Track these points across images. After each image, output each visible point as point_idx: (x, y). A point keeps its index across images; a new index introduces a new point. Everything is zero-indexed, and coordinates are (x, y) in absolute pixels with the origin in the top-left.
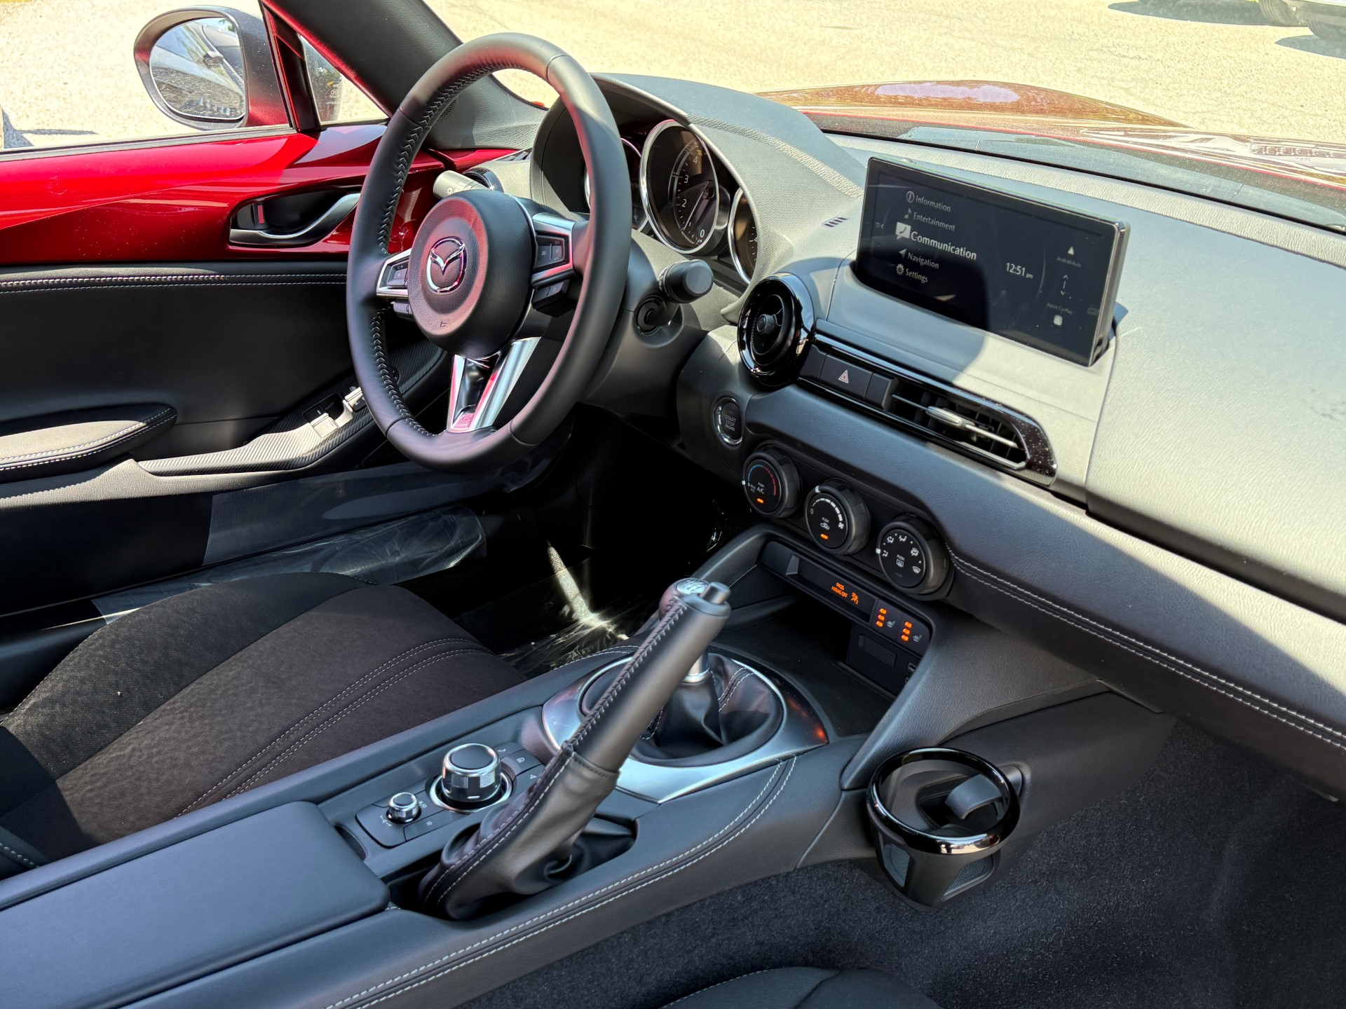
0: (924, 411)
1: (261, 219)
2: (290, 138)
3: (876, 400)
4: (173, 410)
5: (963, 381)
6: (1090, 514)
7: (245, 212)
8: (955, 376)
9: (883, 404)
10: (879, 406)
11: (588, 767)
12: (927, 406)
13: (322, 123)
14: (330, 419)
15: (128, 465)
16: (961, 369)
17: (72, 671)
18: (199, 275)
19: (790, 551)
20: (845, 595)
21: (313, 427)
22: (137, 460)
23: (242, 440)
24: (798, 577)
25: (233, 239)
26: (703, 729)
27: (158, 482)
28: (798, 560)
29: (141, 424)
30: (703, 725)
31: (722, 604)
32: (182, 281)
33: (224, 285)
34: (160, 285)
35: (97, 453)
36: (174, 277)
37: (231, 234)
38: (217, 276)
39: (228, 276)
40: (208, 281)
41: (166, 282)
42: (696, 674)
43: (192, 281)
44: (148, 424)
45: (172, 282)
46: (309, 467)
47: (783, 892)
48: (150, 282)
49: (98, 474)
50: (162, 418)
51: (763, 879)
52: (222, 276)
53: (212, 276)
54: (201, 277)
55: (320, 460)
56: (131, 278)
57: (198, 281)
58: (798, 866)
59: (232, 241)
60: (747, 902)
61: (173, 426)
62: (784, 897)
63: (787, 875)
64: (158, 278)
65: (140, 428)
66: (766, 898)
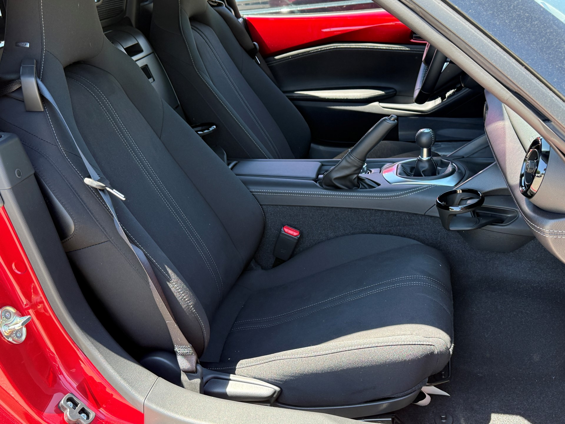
4: (396, 90)
15: (376, 104)
18: (401, 48)
22: (380, 102)
27: (383, 110)
29: (383, 92)
30: (422, 172)
32: (397, 50)
33: (410, 52)
34: (391, 51)
35: (368, 98)
36: (395, 48)
37: (413, 36)
38: (408, 49)
39: (411, 49)
40: (405, 50)
41: (393, 50)
42: (425, 158)
43: (400, 50)
44: (385, 93)
45: (394, 50)
46: (428, 113)
47: (424, 223)
48: (388, 49)
49: (368, 104)
50: (391, 92)
51: (414, 214)
52: (409, 49)
53: (406, 49)
54: (403, 49)
55: (432, 112)
56: (383, 48)
57: (402, 50)
58: (426, 214)
59: (414, 38)
60: (411, 220)
61: (395, 95)
62: (424, 224)
63: (424, 217)
64: (391, 48)
65: (383, 94)
66: (417, 222)
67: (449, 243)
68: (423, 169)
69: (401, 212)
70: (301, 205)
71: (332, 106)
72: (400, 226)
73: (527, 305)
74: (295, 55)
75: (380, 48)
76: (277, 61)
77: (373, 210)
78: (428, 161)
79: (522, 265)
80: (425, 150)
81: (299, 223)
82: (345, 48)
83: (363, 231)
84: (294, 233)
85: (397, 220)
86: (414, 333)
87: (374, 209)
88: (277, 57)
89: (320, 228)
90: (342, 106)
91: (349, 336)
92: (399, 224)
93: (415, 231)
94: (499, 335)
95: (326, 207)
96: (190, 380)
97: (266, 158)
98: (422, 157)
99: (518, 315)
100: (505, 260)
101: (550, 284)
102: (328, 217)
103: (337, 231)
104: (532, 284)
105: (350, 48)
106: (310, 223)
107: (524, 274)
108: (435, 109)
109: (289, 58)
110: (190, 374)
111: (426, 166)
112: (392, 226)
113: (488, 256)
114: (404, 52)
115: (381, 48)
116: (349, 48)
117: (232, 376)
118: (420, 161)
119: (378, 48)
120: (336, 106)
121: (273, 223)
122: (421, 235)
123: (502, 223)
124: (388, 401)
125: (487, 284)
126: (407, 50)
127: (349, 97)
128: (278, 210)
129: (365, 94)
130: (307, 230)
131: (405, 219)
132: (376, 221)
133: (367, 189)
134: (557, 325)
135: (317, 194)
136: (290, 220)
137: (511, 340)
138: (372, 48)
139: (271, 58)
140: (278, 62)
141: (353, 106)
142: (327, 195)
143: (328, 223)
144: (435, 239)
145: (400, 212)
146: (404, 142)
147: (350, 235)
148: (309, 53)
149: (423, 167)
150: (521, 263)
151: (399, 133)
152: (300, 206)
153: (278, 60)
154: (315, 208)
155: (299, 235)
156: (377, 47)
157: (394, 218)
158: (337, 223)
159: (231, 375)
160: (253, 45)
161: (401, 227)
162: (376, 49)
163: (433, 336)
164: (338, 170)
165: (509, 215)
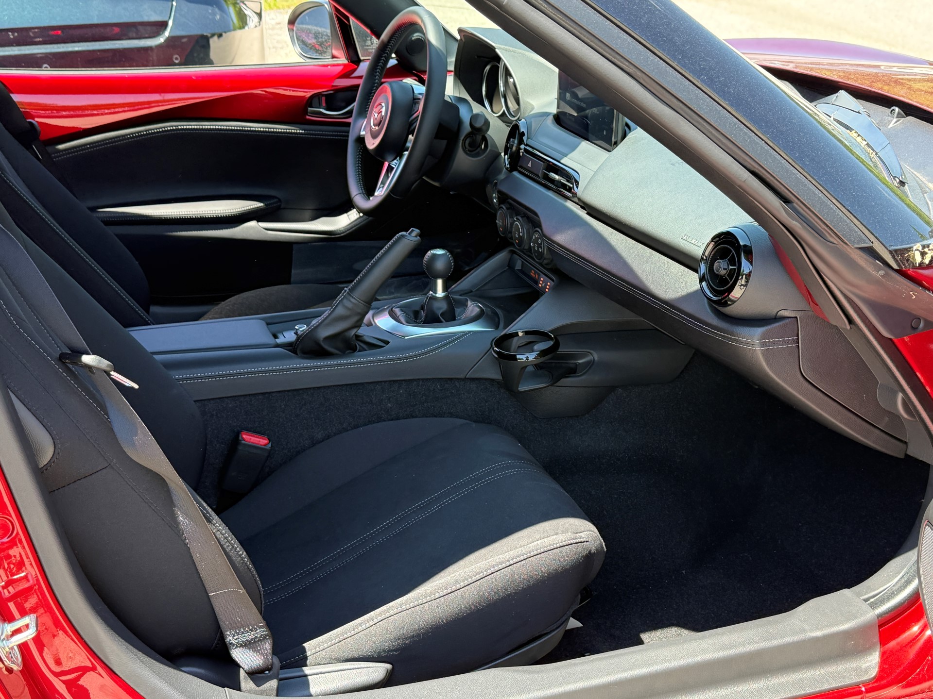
0: (548, 174)
1: (324, 104)
2: (344, 65)
3: (537, 173)
4: (280, 200)
5: (565, 161)
6: (588, 214)
7: (315, 101)
8: (562, 158)
9: (540, 175)
10: (538, 176)
11: (354, 298)
12: (549, 172)
13: (362, 58)
14: (357, 212)
15: (253, 224)
16: (566, 155)
17: (214, 314)
18: (289, 130)
19: (518, 257)
20: (534, 276)
21: (348, 216)
22: (258, 221)
23: (314, 218)
24: (521, 271)
25: (310, 113)
26: (439, 317)
27: (267, 233)
28: (521, 261)
29: (262, 204)
30: (440, 316)
31: (416, 236)
32: (284, 133)
33: (304, 136)
34: (273, 134)
35: (239, 215)
36: (280, 130)
37: (309, 110)
38: (301, 131)
39: (306, 132)
40: (296, 133)
41: (276, 132)
42: (440, 293)
43: (289, 133)
44: (266, 205)
45: (279, 132)
46: (342, 235)
47: (463, 391)
48: (268, 132)
49: (238, 226)
50: (274, 203)
51: (448, 379)
52: (303, 131)
53: (298, 131)
54: (293, 131)
55: (348, 232)
56: (259, 129)
57: (291, 133)
58: (467, 377)
59: (309, 114)
60: (443, 391)
61: (279, 208)
62: (464, 393)
63: (463, 382)
64: (272, 130)
65: (262, 206)
66: (453, 391)
67: (501, 417)
68: (441, 311)
69: (430, 379)
70: (265, 391)
71: (174, 232)
72: (428, 402)
73: (624, 483)
74: (98, 142)
75: (254, 129)
76: (61, 153)
77: (385, 382)
78: (446, 298)
79: (600, 431)
80: (440, 282)
81: (262, 423)
82: (192, 129)
83: (371, 420)
84: (262, 441)
85: (423, 392)
86: (560, 531)
87: (387, 381)
88: (61, 147)
89: (299, 427)
90: (192, 231)
91: (462, 563)
92: (426, 399)
93: (451, 406)
94: (607, 530)
95: (310, 388)
96: (258, 686)
97: (149, 324)
98: (436, 293)
99: (620, 498)
100: (579, 427)
101: (639, 451)
102: (313, 406)
103: (329, 427)
104: (618, 455)
105: (202, 129)
106: (281, 420)
107: (605, 443)
108: (351, 228)
109: (86, 147)
110: (257, 675)
111: (444, 306)
112: (416, 404)
113: (558, 426)
114: (295, 137)
115: (257, 129)
116: (200, 129)
117: (307, 670)
118: (434, 298)
119: (252, 129)
120: (182, 231)
121: (216, 431)
122: (460, 411)
123: (575, 373)
124: (539, 640)
125: (560, 467)
126: (301, 134)
127: (206, 215)
128: (225, 406)
129: (234, 207)
130: (277, 434)
131: (434, 389)
132: (391, 399)
133: (366, 350)
134: (670, 500)
135: (293, 369)
136: (246, 422)
137: (623, 533)
138: (240, 130)
139: (49, 149)
140: (63, 155)
141: (212, 230)
142: (311, 368)
143: (312, 416)
144: (480, 414)
145: (427, 379)
146: (320, 285)
147: (350, 430)
148: (126, 139)
149: (440, 309)
150: (600, 428)
151: (293, 271)
152: (263, 394)
153: (64, 152)
154: (290, 394)
155: (270, 444)
156: (249, 129)
157: (419, 390)
158: (328, 414)
159: (304, 668)
160: (28, 125)
161: (429, 404)
162: (248, 131)
163: (582, 529)
164: (329, 325)
165: (580, 361)
